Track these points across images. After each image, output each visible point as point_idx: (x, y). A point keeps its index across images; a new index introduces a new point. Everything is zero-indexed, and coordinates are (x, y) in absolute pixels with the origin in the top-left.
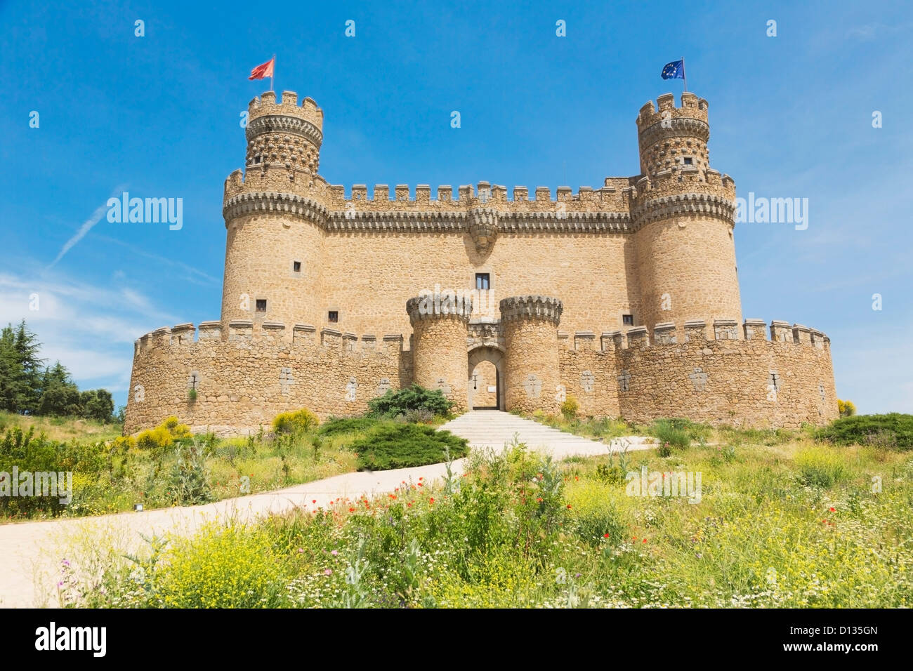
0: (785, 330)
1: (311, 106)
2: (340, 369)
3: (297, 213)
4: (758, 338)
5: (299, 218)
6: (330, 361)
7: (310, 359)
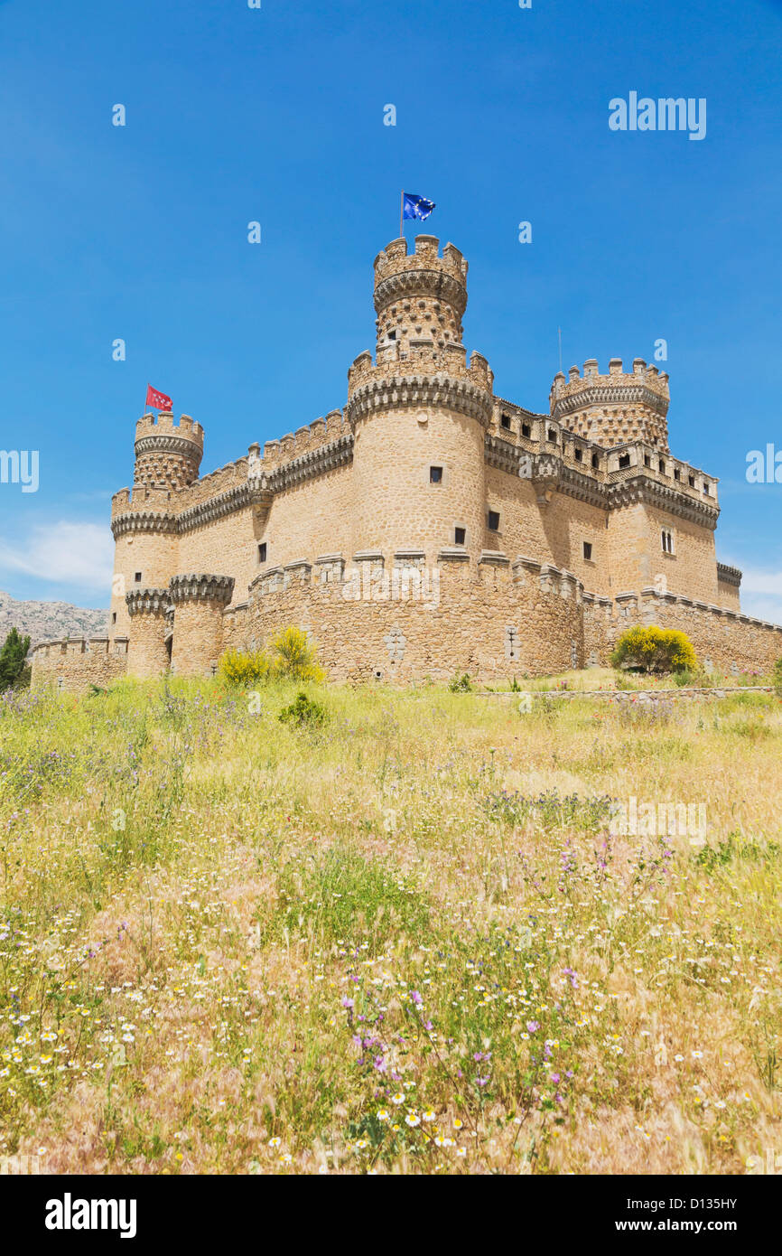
0: (329, 566)
1: (165, 419)
2: (105, 672)
3: (136, 528)
4: (294, 585)
5: (140, 531)
6: (94, 665)
7: (77, 666)
